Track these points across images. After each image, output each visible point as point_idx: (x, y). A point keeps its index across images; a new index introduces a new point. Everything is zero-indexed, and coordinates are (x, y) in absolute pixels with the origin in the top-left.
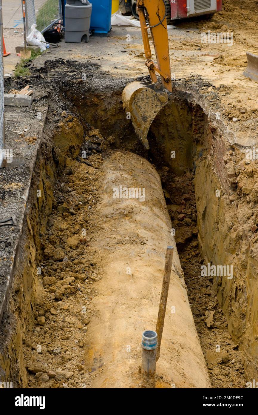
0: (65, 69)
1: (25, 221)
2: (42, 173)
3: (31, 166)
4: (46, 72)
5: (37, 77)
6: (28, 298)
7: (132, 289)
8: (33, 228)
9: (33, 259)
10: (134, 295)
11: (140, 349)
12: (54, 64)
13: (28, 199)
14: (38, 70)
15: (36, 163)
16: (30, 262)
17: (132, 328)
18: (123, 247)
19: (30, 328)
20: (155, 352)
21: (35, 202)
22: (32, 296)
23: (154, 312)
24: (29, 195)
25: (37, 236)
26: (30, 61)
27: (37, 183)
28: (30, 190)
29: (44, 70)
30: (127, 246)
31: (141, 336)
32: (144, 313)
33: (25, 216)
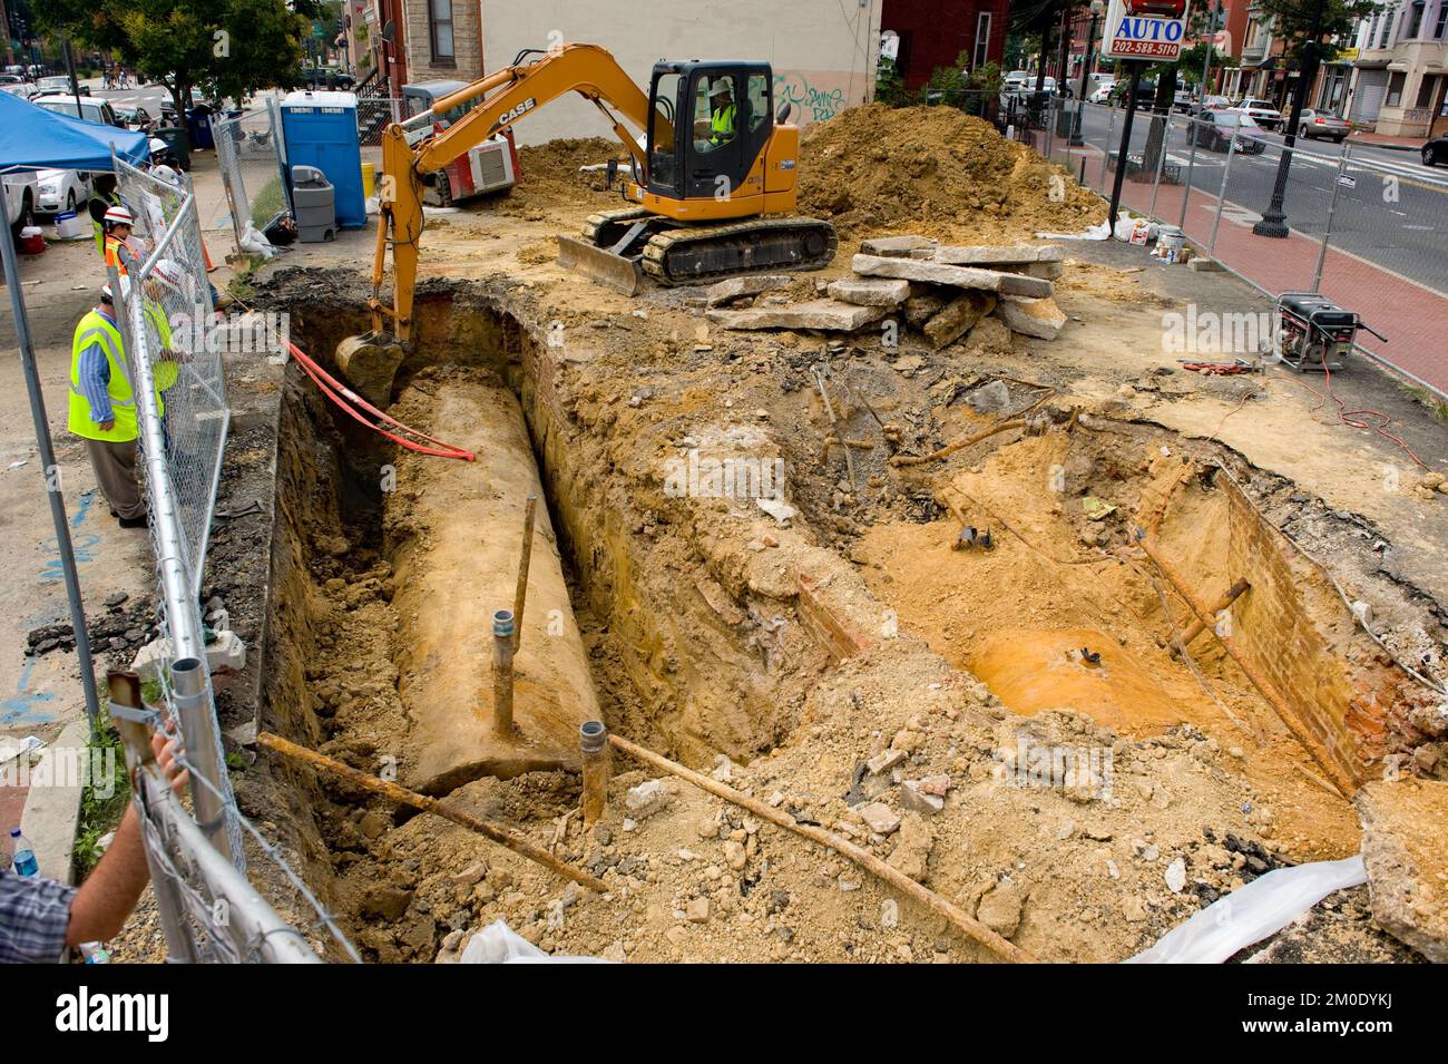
0: (306, 280)
1: (277, 504)
2: (294, 433)
3: (275, 424)
4: (277, 288)
5: (264, 296)
6: (300, 612)
7: (483, 560)
8: (291, 513)
9: (299, 557)
10: (485, 567)
11: (491, 638)
12: (289, 275)
13: (278, 472)
14: (265, 287)
15: (281, 420)
16: (296, 563)
17: (482, 612)
18: (468, 503)
19: (311, 654)
20: (513, 639)
21: (289, 476)
22: (306, 609)
23: (511, 589)
24: (278, 467)
25: (300, 525)
26: (250, 274)
27: (287, 448)
28: (278, 459)
29: (273, 285)
30: (476, 502)
31: (492, 620)
32: (498, 590)
33: (277, 498)
